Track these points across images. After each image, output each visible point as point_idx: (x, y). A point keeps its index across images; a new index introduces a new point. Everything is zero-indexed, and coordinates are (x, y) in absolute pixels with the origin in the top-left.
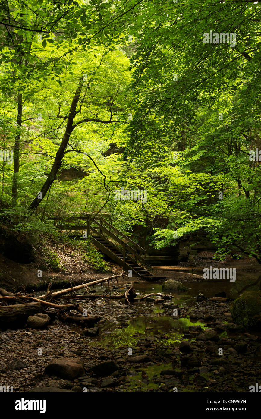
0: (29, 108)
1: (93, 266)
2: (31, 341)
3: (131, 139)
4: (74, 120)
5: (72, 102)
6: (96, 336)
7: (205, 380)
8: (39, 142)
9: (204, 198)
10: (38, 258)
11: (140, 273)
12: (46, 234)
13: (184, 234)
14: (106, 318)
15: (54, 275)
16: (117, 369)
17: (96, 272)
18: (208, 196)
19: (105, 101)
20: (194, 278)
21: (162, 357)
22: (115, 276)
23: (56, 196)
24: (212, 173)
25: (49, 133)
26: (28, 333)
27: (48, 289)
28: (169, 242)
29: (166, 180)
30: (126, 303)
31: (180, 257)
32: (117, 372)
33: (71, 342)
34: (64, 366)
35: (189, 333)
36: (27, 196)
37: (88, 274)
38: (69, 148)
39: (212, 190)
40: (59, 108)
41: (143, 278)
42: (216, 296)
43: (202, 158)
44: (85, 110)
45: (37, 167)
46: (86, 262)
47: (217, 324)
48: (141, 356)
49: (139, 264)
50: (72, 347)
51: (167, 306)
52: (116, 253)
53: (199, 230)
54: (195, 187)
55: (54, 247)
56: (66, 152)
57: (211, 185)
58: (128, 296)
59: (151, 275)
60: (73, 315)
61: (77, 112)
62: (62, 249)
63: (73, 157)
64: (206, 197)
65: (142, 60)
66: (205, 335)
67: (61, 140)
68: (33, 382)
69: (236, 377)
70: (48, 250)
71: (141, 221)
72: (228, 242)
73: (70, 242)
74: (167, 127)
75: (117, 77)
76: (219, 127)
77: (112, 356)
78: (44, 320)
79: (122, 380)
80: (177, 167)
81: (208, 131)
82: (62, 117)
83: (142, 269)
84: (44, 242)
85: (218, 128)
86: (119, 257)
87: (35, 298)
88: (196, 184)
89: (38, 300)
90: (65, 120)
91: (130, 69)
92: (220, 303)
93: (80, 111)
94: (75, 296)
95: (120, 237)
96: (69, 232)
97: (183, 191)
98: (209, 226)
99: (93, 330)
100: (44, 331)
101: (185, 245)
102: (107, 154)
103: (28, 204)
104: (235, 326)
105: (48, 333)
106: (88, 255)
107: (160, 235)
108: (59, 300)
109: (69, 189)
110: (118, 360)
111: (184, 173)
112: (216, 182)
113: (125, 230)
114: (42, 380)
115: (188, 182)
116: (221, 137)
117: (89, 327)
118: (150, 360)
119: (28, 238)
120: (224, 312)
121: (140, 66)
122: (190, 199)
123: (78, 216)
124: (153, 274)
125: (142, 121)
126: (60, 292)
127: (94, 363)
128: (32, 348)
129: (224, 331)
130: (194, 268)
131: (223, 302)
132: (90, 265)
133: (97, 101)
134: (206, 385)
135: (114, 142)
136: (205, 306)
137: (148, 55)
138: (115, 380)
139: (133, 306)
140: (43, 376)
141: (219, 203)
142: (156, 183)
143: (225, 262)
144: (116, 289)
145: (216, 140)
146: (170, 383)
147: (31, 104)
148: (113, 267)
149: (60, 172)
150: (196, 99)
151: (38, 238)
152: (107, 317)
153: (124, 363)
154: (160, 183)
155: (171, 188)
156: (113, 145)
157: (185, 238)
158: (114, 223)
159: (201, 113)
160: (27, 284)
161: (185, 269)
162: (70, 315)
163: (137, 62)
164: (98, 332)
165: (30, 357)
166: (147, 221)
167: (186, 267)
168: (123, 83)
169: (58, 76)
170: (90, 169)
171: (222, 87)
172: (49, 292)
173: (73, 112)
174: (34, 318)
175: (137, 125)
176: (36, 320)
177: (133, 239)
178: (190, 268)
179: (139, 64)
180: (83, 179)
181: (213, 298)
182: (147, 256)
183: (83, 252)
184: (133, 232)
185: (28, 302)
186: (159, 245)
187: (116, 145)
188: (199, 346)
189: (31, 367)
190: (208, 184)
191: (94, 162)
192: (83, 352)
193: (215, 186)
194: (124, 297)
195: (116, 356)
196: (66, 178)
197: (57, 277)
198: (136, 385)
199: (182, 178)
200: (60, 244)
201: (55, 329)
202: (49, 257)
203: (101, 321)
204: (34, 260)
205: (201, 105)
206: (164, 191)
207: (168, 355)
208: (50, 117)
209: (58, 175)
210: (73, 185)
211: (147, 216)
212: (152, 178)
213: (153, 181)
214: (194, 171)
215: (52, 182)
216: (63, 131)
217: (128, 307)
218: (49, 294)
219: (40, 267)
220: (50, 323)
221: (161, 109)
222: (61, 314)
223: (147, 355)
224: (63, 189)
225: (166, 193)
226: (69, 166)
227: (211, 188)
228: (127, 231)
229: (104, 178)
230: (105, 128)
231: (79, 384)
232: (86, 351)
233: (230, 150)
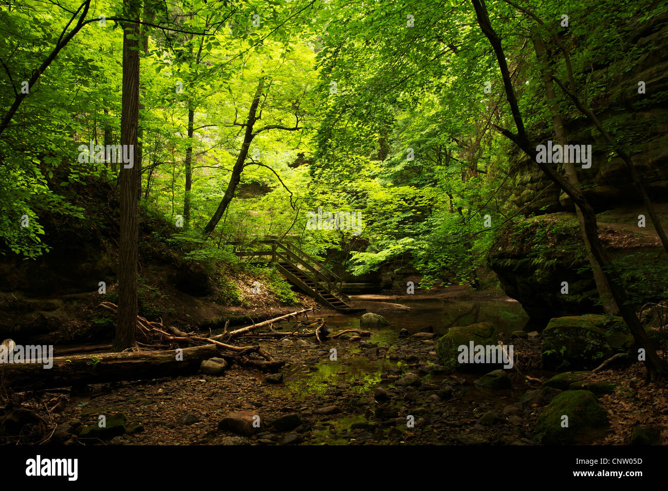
0: (202, 114)
1: (280, 297)
2: (205, 390)
3: (319, 152)
4: (254, 127)
5: (251, 105)
6: (279, 382)
7: (401, 433)
8: (215, 154)
9: (410, 215)
10: (216, 290)
11: (335, 305)
12: (224, 262)
13: (387, 257)
14: (292, 361)
15: (234, 309)
16: (301, 423)
17: (283, 305)
18: (413, 212)
19: (290, 104)
20: (399, 310)
21: (354, 407)
22: (304, 310)
23: (236, 216)
24: (417, 186)
25: (225, 143)
26: (202, 381)
27: (225, 329)
28: (369, 267)
29: (364, 195)
30: (317, 342)
31: (382, 284)
32: (301, 427)
33: (250, 391)
34: (240, 421)
35: (386, 377)
36: (201, 217)
37: (274, 307)
38: (249, 161)
39: (418, 206)
40: (236, 114)
41: (338, 311)
42: (421, 331)
43: (406, 168)
44: (266, 115)
45: (213, 182)
46: (271, 293)
47: (420, 366)
48: (330, 407)
49: (334, 294)
50: (251, 397)
51: (364, 346)
52: (306, 282)
53: (404, 252)
54: (397, 203)
55: (234, 276)
56: (245, 165)
57: (417, 200)
58: (319, 334)
59: (348, 307)
60: (253, 358)
61: (257, 119)
62: (243, 279)
63: (255, 170)
64: (412, 214)
65: (330, 58)
66: (405, 380)
67: (239, 152)
68: (206, 439)
69: (437, 428)
70: (226, 281)
71: (336, 244)
72: (435, 268)
73: (252, 270)
74: (361, 135)
75: (303, 76)
76: (425, 132)
77: (297, 408)
78: (220, 365)
79: (307, 437)
80: (377, 179)
81: (412, 137)
82: (240, 125)
83: (337, 300)
84: (222, 272)
85: (423, 133)
86: (310, 287)
87: (209, 339)
88: (399, 199)
89: (214, 341)
90: (243, 128)
91: (316, 68)
92: (425, 339)
93: (260, 117)
94: (258, 335)
95: (311, 263)
96: (251, 259)
97: (384, 208)
98: (415, 248)
99: (276, 376)
100: (220, 378)
101: (388, 270)
102: (295, 165)
103: (203, 226)
104: (441, 368)
105: (226, 381)
106: (273, 286)
107: (358, 259)
108: (239, 340)
109: (251, 208)
110: (303, 412)
111: (385, 186)
112: (422, 197)
113: (317, 255)
114: (215, 436)
115: (389, 197)
116: (427, 143)
117: (273, 372)
118: (340, 412)
119: (203, 267)
120: (429, 350)
121: (327, 64)
122: (392, 217)
123: (261, 240)
124: (351, 306)
125: (330, 129)
126: (240, 330)
127: (275, 417)
128: (206, 399)
129: (427, 374)
130: (399, 297)
131: (429, 339)
132: (277, 296)
133: (280, 104)
134: (402, 440)
135: (301, 152)
136: (408, 344)
137: (337, 51)
138: (298, 436)
139: (324, 347)
140: (216, 432)
141: (427, 221)
142: (353, 199)
143: (436, 288)
144: (305, 324)
145: (422, 146)
146: (361, 438)
147: (204, 111)
148: (303, 299)
149: (239, 189)
150: (395, 101)
151: (214, 267)
152: (294, 360)
153: (309, 415)
154: (357, 198)
155: (370, 204)
156: (301, 155)
157: (387, 263)
158: (304, 246)
159: (401, 117)
160: (203, 320)
161: (388, 297)
162: (250, 358)
163: (325, 60)
164: (281, 379)
165: (202, 409)
166: (342, 244)
167: (390, 295)
168: (311, 83)
169: (227, 83)
170: (274, 185)
171: (425, 86)
172: (226, 332)
173: (252, 119)
174: (208, 363)
175: (325, 134)
176: (211, 366)
177: (328, 265)
178: (394, 297)
179: (326, 62)
180: (267, 196)
181: (418, 334)
182: (344, 284)
183: (268, 282)
184: (326, 257)
185: (201, 344)
186: (358, 271)
187: (304, 155)
188: (397, 393)
189: (203, 421)
190: (413, 198)
191: (278, 176)
192: (264, 403)
193: (421, 201)
194: (314, 334)
195: (301, 407)
196: (247, 194)
197: (238, 312)
198: (323, 441)
199: (382, 192)
200: (241, 273)
201: (234, 376)
202: (228, 289)
203: (287, 365)
204: (211, 293)
205: (402, 108)
206: (362, 208)
207: (361, 405)
208: (226, 125)
209: (236, 192)
210: (254, 202)
211: (343, 238)
212: (348, 193)
213: (350, 195)
214: (396, 184)
215: (230, 200)
216: (241, 139)
217: (319, 347)
218: (226, 334)
219: (218, 300)
220: (228, 368)
221: (353, 114)
222: (239, 357)
223: (337, 405)
224: (243, 208)
225: (364, 210)
226: (251, 180)
227: (417, 203)
228: (320, 255)
229: (290, 194)
230: (290, 136)
231: (257, 441)
232: (267, 401)
233: (439, 157)
